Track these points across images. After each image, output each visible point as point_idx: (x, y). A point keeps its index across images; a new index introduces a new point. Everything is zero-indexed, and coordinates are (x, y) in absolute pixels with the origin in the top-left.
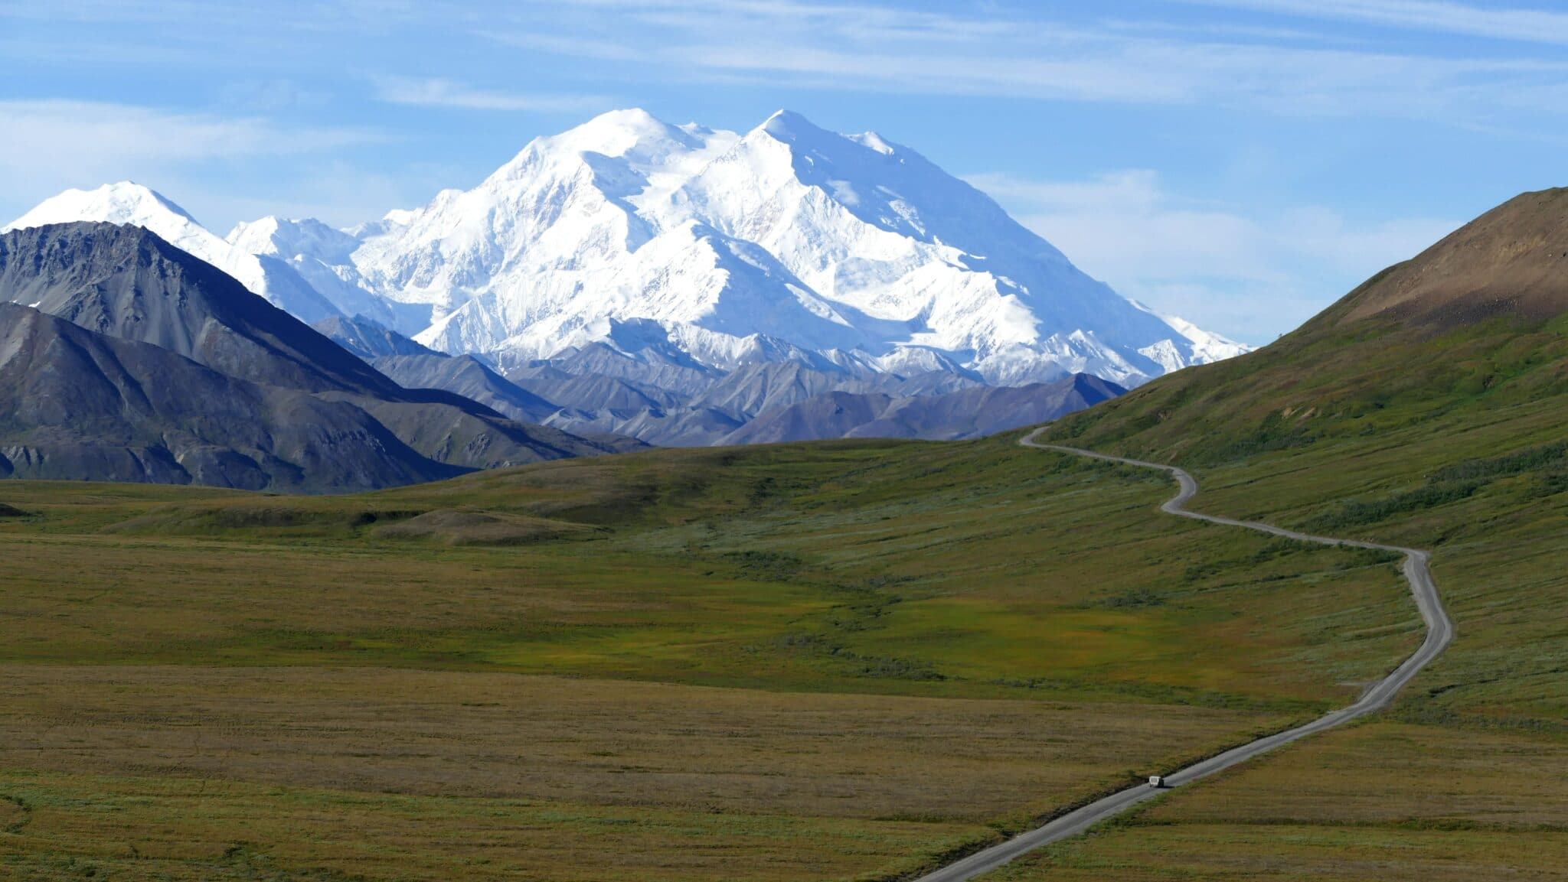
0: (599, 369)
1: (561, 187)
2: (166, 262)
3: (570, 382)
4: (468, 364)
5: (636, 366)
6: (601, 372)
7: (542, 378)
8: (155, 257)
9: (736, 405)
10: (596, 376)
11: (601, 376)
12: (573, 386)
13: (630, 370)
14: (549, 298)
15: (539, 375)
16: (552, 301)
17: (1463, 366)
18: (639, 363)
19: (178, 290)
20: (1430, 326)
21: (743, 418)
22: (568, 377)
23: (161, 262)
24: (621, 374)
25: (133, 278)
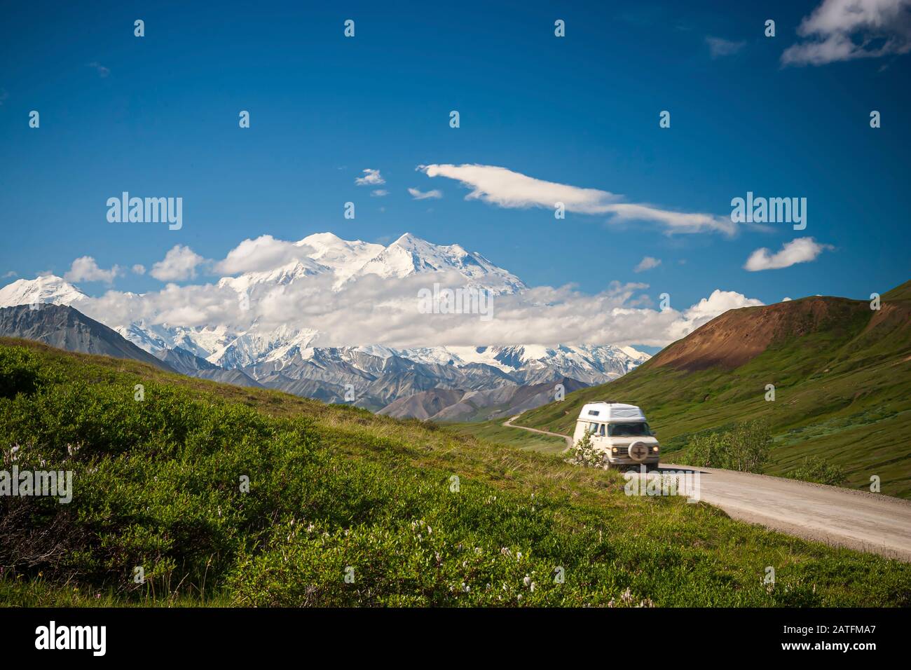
0: (308, 376)
1: (287, 275)
2: (82, 324)
3: (292, 384)
4: (237, 374)
5: (328, 374)
6: (309, 378)
7: (278, 381)
8: (76, 322)
9: (382, 395)
10: (307, 380)
11: (309, 380)
12: (294, 386)
13: (325, 376)
14: (281, 336)
15: (276, 379)
16: (282, 338)
17: (696, 390)
18: (330, 373)
19: (89, 340)
20: (685, 371)
21: (386, 403)
22: (292, 380)
23: (79, 325)
24: (321, 379)
25: (65, 333)
